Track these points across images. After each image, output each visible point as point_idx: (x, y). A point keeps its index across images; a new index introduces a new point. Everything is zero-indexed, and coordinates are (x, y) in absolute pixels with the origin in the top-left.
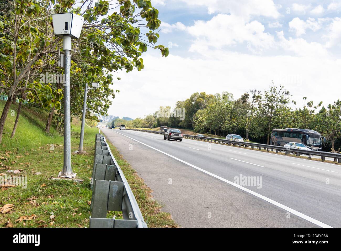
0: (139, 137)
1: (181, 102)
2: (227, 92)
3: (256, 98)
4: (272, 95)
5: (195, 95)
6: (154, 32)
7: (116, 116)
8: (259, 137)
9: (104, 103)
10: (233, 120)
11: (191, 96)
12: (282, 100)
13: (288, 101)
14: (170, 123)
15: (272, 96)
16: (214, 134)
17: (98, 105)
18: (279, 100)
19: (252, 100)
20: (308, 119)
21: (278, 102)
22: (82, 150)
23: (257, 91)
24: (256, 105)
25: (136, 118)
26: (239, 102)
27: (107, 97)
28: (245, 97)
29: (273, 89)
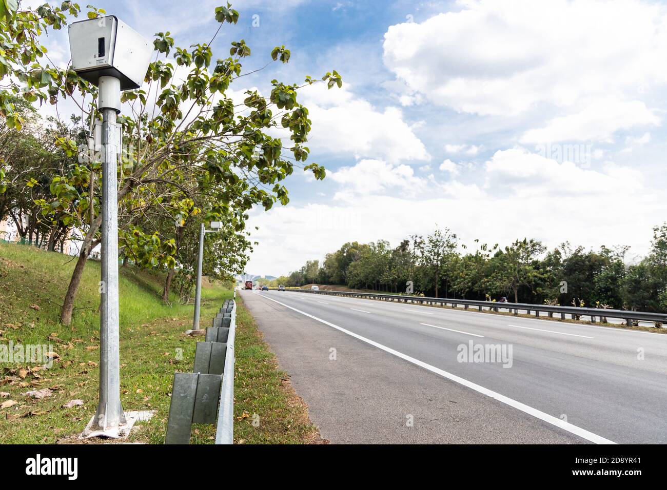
0: (284, 298)
1: (331, 255)
2: (382, 240)
3: (418, 245)
4: (437, 239)
5: (346, 245)
6: (302, 145)
7: (258, 275)
8: (426, 290)
9: (240, 259)
10: (393, 271)
11: (342, 247)
12: (449, 245)
13: (456, 245)
14: (319, 279)
15: (437, 241)
16: (372, 289)
17: (232, 262)
18: (445, 245)
19: (414, 247)
20: (483, 265)
21: (445, 247)
22: (198, 328)
23: (419, 236)
24: (418, 253)
25: (280, 276)
26: (399, 250)
27: (243, 251)
28: (405, 244)
29: (438, 234)
